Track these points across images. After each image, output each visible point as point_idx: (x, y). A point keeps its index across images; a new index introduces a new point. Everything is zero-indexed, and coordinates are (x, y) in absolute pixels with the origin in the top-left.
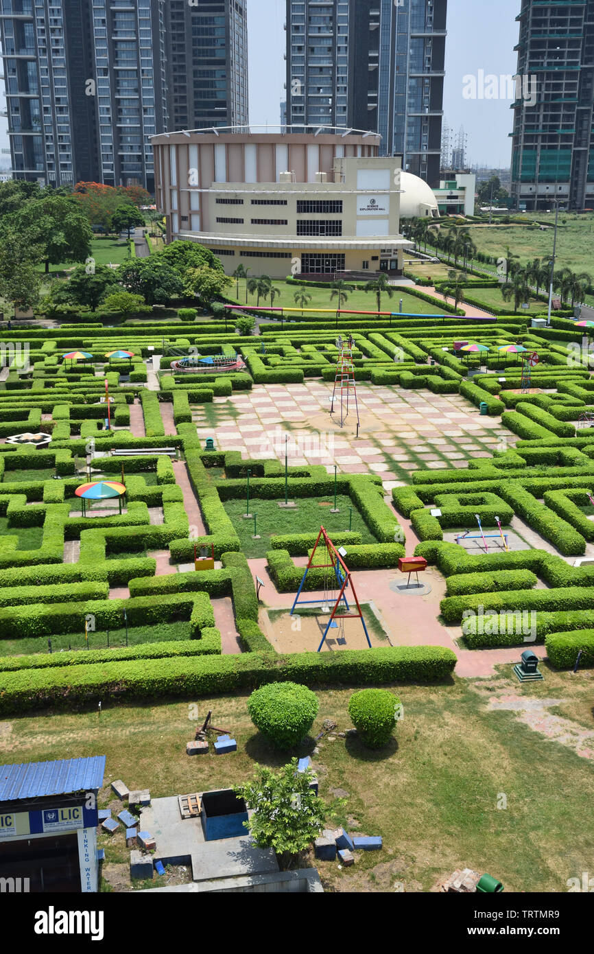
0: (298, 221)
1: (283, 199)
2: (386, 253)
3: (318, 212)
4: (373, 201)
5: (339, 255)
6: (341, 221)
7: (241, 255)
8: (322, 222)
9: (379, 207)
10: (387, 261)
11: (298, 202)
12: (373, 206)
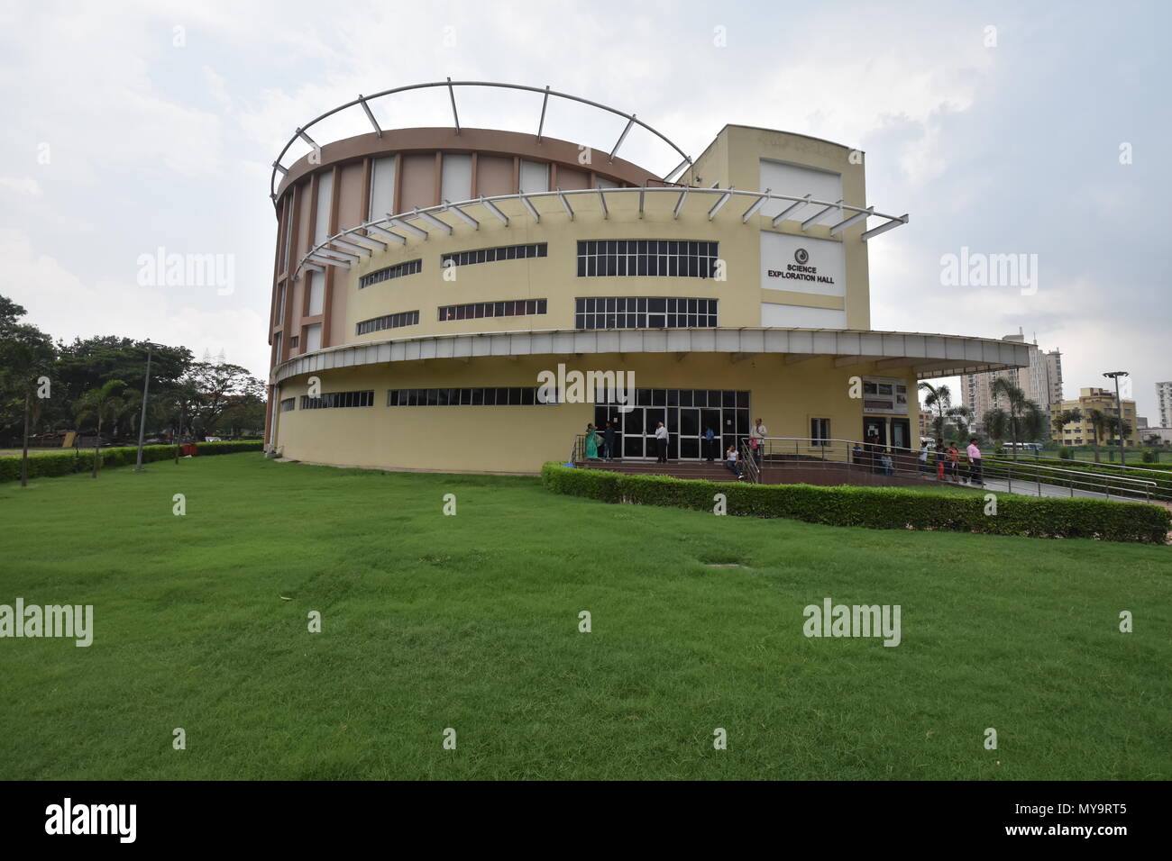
0: (580, 302)
1: (537, 238)
2: (877, 397)
3: (642, 273)
4: (802, 255)
5: (729, 397)
6: (713, 303)
7: (394, 402)
8: (657, 303)
9: (819, 273)
10: (880, 423)
11: (582, 246)
12: (801, 269)
